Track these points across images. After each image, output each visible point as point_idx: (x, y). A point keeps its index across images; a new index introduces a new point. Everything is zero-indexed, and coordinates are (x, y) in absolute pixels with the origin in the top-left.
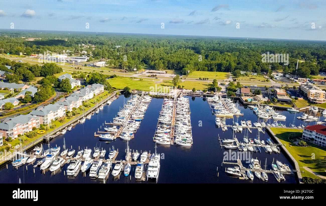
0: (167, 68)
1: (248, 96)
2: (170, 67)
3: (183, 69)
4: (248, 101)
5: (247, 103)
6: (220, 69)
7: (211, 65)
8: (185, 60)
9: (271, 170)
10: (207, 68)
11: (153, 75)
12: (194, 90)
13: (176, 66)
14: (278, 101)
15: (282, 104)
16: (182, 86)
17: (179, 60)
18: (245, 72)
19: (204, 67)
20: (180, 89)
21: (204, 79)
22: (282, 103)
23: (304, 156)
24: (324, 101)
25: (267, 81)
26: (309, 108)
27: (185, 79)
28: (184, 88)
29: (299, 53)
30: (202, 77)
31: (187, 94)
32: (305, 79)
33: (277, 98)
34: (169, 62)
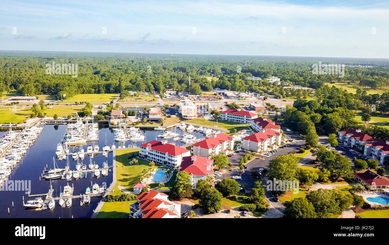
0: (42, 93)
1: (119, 118)
2: (47, 91)
4: (115, 124)
5: (112, 126)
6: (109, 90)
7: (99, 87)
10: (93, 90)
11: (13, 103)
12: (55, 117)
14: (148, 121)
15: (151, 124)
18: (136, 92)
19: (90, 89)
20: (41, 117)
21: (81, 103)
22: (151, 122)
23: (126, 175)
24: (195, 116)
25: (153, 100)
26: (178, 125)
27: (58, 104)
28: (46, 115)
29: (210, 69)
30: (79, 102)
31: (47, 123)
32: (194, 96)
33: (148, 117)
34: (44, 85)
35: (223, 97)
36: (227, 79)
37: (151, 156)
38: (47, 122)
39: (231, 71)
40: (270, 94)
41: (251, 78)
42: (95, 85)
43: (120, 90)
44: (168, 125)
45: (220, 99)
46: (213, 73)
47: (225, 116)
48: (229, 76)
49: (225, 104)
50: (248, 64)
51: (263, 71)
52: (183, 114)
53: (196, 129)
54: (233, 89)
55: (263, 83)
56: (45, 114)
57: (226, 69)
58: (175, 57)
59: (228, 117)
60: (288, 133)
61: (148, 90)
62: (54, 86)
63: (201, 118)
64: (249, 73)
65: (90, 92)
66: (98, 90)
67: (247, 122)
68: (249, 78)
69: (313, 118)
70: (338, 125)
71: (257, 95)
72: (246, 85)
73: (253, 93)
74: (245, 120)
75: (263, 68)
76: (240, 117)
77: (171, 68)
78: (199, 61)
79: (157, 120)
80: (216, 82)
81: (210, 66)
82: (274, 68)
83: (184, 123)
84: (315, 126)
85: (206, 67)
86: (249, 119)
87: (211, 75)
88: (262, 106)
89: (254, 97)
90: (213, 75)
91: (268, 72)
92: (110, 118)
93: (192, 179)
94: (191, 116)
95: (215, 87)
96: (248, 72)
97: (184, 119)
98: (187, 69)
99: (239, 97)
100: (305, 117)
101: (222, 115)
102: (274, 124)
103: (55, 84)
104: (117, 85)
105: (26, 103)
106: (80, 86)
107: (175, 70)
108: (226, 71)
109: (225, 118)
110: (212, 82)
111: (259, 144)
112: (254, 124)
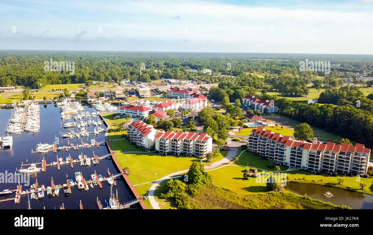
1: (93, 98)
3: (35, 83)
4: (92, 101)
5: (90, 102)
7: (64, 78)
8: (36, 75)
12: (44, 99)
13: (27, 82)
14: (116, 99)
17: (30, 75)
18: (98, 82)
20: (31, 99)
22: (118, 100)
23: (114, 124)
24: (149, 95)
25: (114, 87)
26: (138, 101)
27: (37, 92)
29: (154, 64)
30: (55, 89)
31: (39, 103)
32: (146, 83)
33: (115, 96)
34: (18, 77)
35: (168, 84)
36: (170, 71)
39: (173, 65)
40: (203, 81)
41: (189, 70)
42: (61, 77)
43: (84, 80)
44: (131, 101)
45: (166, 85)
46: (157, 67)
47: (171, 94)
48: (171, 69)
49: (170, 88)
50: (186, 59)
51: (199, 64)
52: (141, 94)
53: (151, 103)
54: (176, 78)
55: (198, 74)
56: (34, 97)
57: (169, 63)
58: (118, 54)
59: (173, 94)
60: (212, 102)
61: (107, 80)
63: (154, 96)
64: (187, 66)
66: (65, 81)
67: (186, 97)
68: (187, 70)
69: (228, 92)
70: (243, 95)
71: (193, 82)
72: (185, 75)
73: (191, 81)
74: (185, 96)
75: (199, 63)
76: (182, 94)
77: (120, 64)
78: (142, 57)
79: (122, 98)
80: (161, 73)
81: (154, 61)
82: (208, 63)
83: (142, 100)
84: (229, 96)
85: (150, 62)
86: (188, 95)
87: (155, 68)
88: (197, 88)
89: (191, 84)
90: (157, 68)
91: (203, 66)
92: (87, 98)
93: (156, 120)
94: (146, 95)
95: (161, 77)
96: (186, 66)
97: (141, 97)
98: (134, 64)
99: (180, 84)
100: (223, 91)
101: (169, 93)
102: (203, 96)
107: (123, 64)
108: (168, 65)
109: (171, 96)
110: (158, 73)
112: (191, 97)
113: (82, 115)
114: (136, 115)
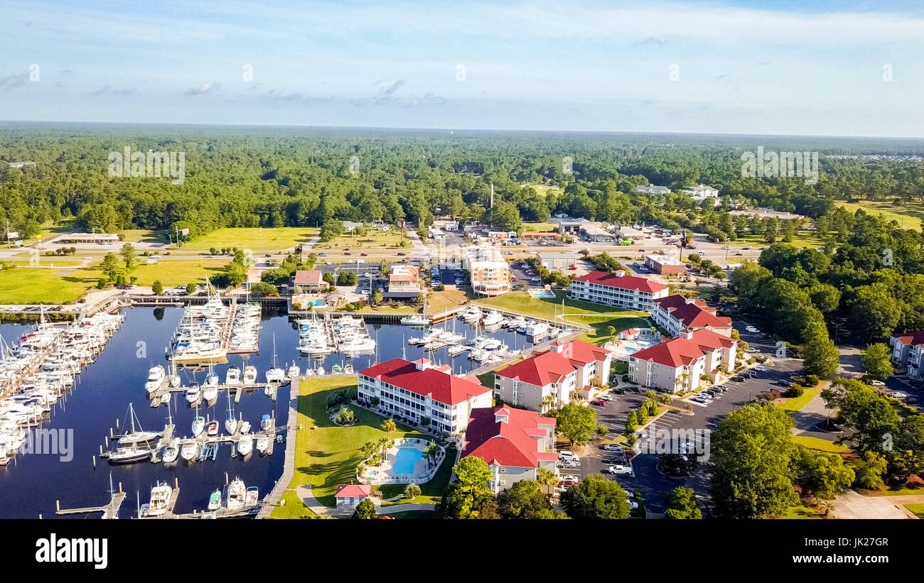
0: (134, 225)
1: (314, 292)
2: (145, 221)
4: (302, 308)
5: (296, 312)
6: (296, 218)
7: (270, 210)
9: (195, 511)
10: (258, 218)
11: (63, 249)
12: (157, 288)
14: (387, 299)
15: (395, 307)
16: (131, 278)
18: (359, 225)
19: (249, 215)
21: (223, 251)
22: (394, 304)
24: (505, 288)
25: (401, 245)
26: (461, 311)
27: (168, 254)
28: (136, 282)
29: (542, 167)
30: (219, 247)
31: (136, 303)
32: (504, 233)
33: (386, 290)
34: (138, 205)
35: (576, 238)
36: (584, 191)
37: (388, 401)
38: (135, 300)
39: (595, 172)
40: (697, 229)
41: (644, 189)
42: (262, 206)
43: (322, 218)
44: (437, 312)
45: (569, 242)
46: (550, 176)
47: (582, 289)
48: (590, 184)
49: (583, 256)
50: (635, 152)
51: (674, 170)
52: (475, 283)
54: (601, 217)
55: (677, 201)
56: (133, 279)
57: (583, 165)
58: (457, 138)
59: (591, 291)
60: (750, 338)
61: (390, 219)
62: (162, 209)
63: (519, 293)
64: (641, 177)
65: (248, 224)
66: (270, 218)
67: (640, 306)
68: (640, 189)
69: (817, 299)
70: (887, 318)
71: (662, 232)
72: (634, 207)
73: (653, 228)
74: (636, 300)
75: (673, 164)
76: (624, 294)
77: (448, 165)
78: (515, 145)
79: (409, 298)
80: (558, 199)
81: (543, 157)
82: (701, 164)
83: (476, 306)
84: (825, 319)
85: (532, 162)
86: (648, 297)
87: (544, 180)
88: (678, 263)
89: (657, 239)
90: (550, 180)
91: (687, 175)
92: (292, 292)
93: (498, 476)
94: (494, 287)
95: (555, 212)
96: (637, 174)
97: (477, 294)
98: (485, 167)
99: (616, 238)
100: (796, 294)
101: (576, 285)
102: (714, 313)
103: (165, 205)
104: (315, 206)
105: (94, 250)
106: (225, 209)
107: (457, 167)
108: (581, 171)
109: (582, 295)
110: (548, 198)
111: (679, 371)
112: (662, 312)
113: (228, 379)
114: (419, 413)
